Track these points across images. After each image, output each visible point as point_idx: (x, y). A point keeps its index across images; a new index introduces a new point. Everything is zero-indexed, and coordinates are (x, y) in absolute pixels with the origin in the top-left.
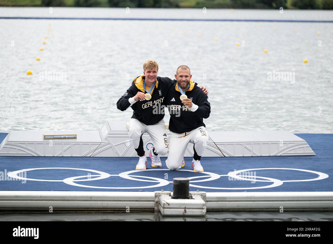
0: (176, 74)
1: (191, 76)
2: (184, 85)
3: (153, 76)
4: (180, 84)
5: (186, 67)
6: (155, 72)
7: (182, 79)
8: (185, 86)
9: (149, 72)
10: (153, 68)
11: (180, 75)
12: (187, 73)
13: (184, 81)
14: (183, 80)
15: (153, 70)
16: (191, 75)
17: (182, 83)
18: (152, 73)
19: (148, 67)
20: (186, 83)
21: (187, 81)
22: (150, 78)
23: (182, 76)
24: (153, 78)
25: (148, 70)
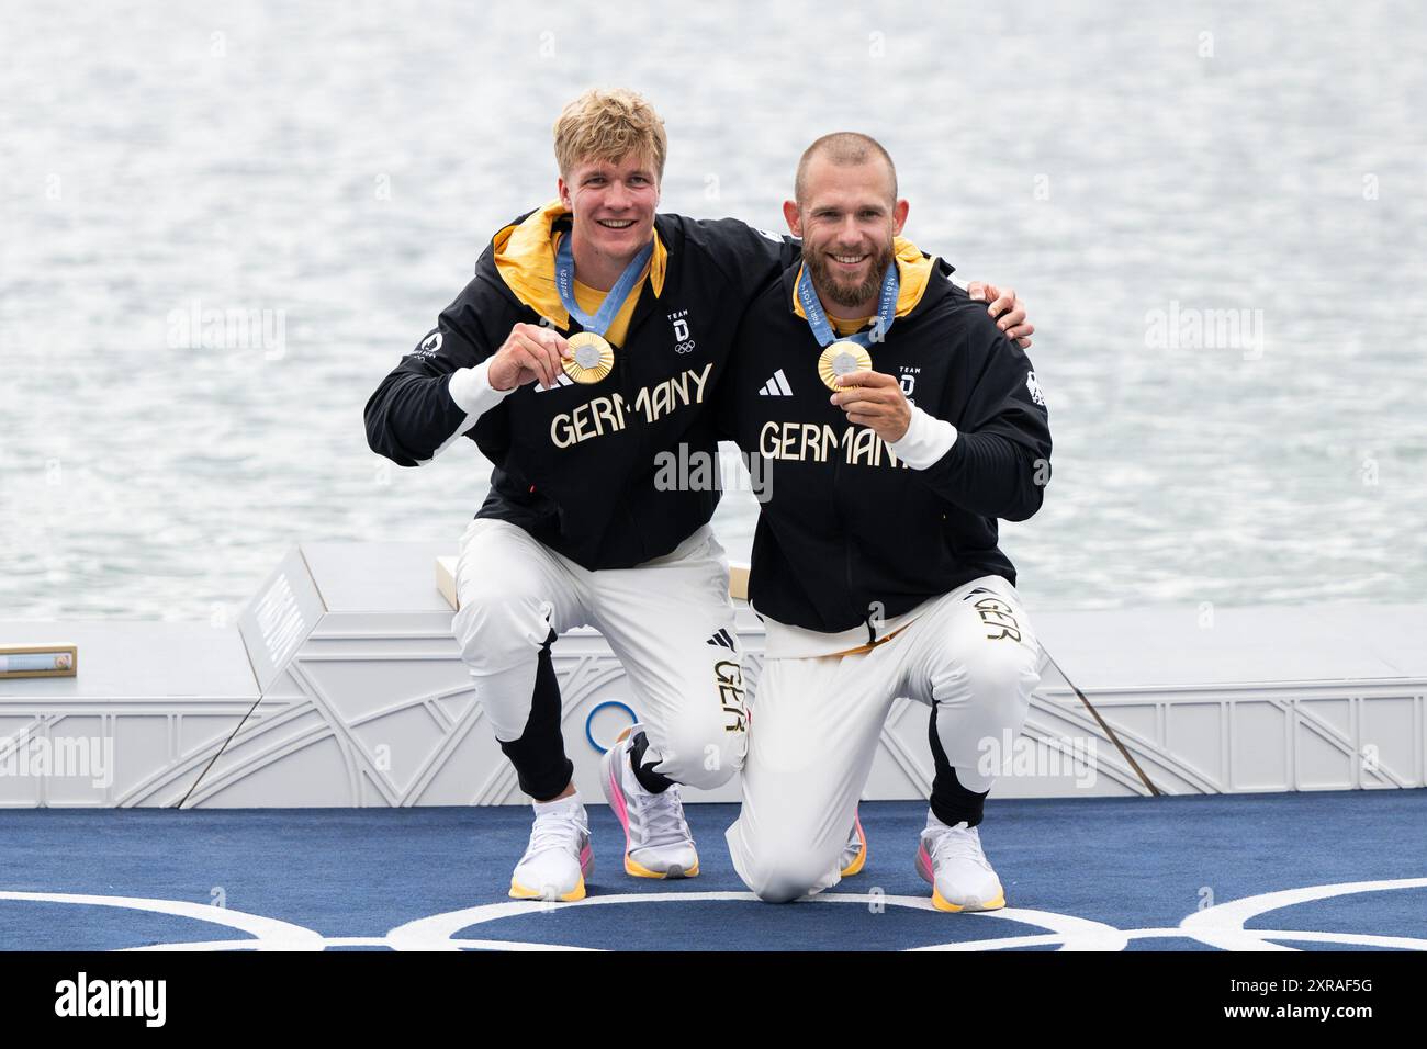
0: (792, 198)
1: (900, 212)
2: (855, 275)
3: (626, 209)
4: (822, 274)
5: (867, 145)
6: (638, 179)
8: (859, 282)
9: (596, 181)
10: (625, 151)
11: (820, 202)
12: (873, 186)
13: (853, 250)
14: (842, 244)
15: (628, 165)
16: (900, 198)
17: (836, 260)
18: (618, 184)
19: (589, 144)
20: (867, 264)
21: (877, 249)
22: (605, 225)
23: (832, 208)
24: (630, 225)
25: (587, 162)
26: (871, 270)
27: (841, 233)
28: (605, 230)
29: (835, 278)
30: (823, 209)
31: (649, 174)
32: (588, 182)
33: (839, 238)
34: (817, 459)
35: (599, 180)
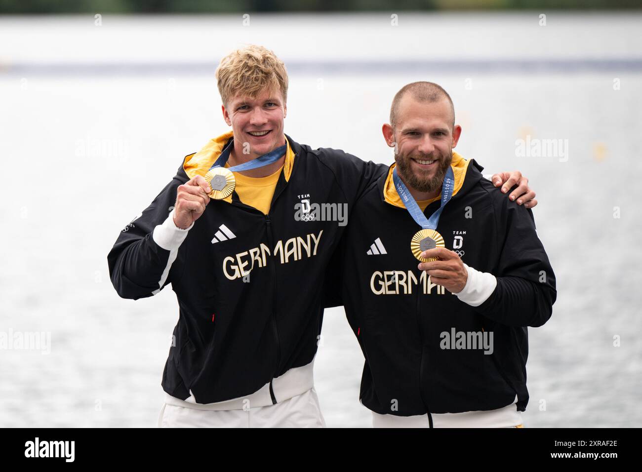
0: (389, 123)
1: (456, 133)
2: (428, 172)
3: (264, 124)
4: (408, 171)
5: (436, 90)
6: (270, 104)
7: (417, 147)
8: (430, 177)
9: (244, 108)
10: (261, 88)
11: (407, 126)
12: (442, 115)
13: (427, 156)
14: (421, 152)
15: (263, 96)
16: (456, 124)
17: (417, 162)
18: (258, 109)
19: (236, 86)
20: (434, 166)
21: (442, 156)
22: (252, 135)
23: (416, 130)
24: (268, 133)
25: (237, 96)
26: (438, 169)
27: (421, 145)
28: (252, 138)
29: (416, 174)
30: (410, 130)
31: (277, 100)
32: (239, 108)
33: (420, 148)
34: (405, 292)
35: (245, 107)
